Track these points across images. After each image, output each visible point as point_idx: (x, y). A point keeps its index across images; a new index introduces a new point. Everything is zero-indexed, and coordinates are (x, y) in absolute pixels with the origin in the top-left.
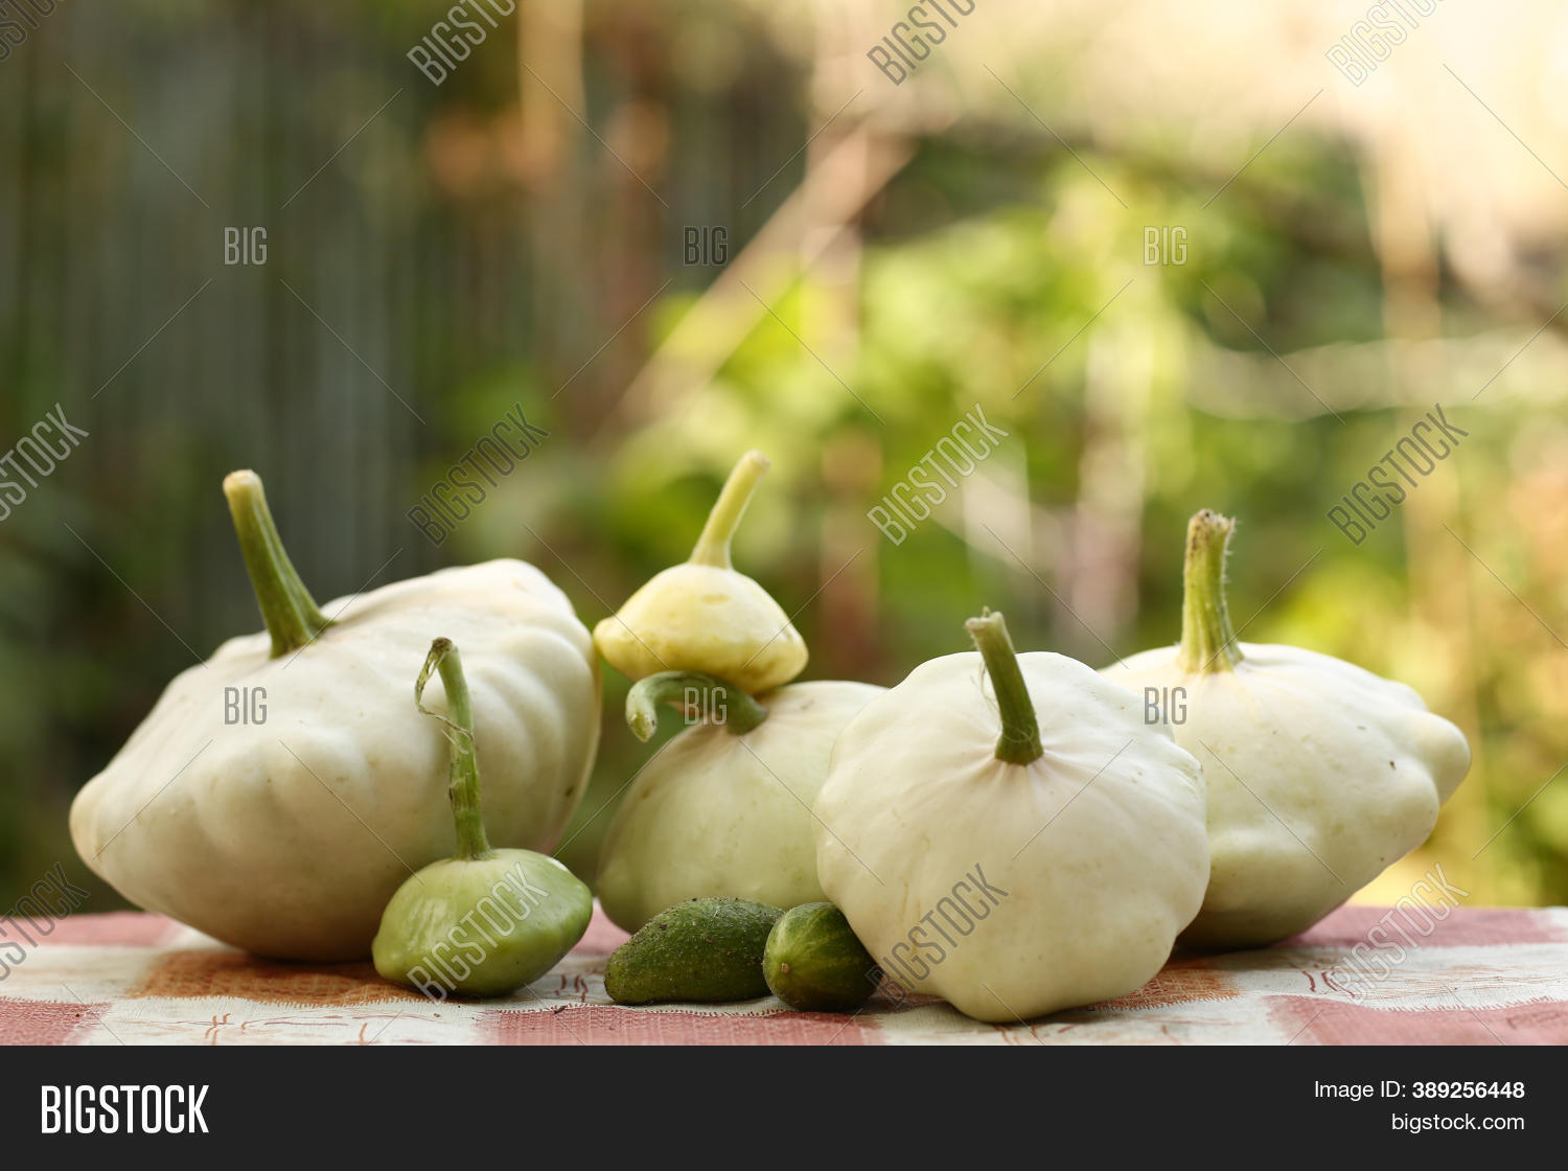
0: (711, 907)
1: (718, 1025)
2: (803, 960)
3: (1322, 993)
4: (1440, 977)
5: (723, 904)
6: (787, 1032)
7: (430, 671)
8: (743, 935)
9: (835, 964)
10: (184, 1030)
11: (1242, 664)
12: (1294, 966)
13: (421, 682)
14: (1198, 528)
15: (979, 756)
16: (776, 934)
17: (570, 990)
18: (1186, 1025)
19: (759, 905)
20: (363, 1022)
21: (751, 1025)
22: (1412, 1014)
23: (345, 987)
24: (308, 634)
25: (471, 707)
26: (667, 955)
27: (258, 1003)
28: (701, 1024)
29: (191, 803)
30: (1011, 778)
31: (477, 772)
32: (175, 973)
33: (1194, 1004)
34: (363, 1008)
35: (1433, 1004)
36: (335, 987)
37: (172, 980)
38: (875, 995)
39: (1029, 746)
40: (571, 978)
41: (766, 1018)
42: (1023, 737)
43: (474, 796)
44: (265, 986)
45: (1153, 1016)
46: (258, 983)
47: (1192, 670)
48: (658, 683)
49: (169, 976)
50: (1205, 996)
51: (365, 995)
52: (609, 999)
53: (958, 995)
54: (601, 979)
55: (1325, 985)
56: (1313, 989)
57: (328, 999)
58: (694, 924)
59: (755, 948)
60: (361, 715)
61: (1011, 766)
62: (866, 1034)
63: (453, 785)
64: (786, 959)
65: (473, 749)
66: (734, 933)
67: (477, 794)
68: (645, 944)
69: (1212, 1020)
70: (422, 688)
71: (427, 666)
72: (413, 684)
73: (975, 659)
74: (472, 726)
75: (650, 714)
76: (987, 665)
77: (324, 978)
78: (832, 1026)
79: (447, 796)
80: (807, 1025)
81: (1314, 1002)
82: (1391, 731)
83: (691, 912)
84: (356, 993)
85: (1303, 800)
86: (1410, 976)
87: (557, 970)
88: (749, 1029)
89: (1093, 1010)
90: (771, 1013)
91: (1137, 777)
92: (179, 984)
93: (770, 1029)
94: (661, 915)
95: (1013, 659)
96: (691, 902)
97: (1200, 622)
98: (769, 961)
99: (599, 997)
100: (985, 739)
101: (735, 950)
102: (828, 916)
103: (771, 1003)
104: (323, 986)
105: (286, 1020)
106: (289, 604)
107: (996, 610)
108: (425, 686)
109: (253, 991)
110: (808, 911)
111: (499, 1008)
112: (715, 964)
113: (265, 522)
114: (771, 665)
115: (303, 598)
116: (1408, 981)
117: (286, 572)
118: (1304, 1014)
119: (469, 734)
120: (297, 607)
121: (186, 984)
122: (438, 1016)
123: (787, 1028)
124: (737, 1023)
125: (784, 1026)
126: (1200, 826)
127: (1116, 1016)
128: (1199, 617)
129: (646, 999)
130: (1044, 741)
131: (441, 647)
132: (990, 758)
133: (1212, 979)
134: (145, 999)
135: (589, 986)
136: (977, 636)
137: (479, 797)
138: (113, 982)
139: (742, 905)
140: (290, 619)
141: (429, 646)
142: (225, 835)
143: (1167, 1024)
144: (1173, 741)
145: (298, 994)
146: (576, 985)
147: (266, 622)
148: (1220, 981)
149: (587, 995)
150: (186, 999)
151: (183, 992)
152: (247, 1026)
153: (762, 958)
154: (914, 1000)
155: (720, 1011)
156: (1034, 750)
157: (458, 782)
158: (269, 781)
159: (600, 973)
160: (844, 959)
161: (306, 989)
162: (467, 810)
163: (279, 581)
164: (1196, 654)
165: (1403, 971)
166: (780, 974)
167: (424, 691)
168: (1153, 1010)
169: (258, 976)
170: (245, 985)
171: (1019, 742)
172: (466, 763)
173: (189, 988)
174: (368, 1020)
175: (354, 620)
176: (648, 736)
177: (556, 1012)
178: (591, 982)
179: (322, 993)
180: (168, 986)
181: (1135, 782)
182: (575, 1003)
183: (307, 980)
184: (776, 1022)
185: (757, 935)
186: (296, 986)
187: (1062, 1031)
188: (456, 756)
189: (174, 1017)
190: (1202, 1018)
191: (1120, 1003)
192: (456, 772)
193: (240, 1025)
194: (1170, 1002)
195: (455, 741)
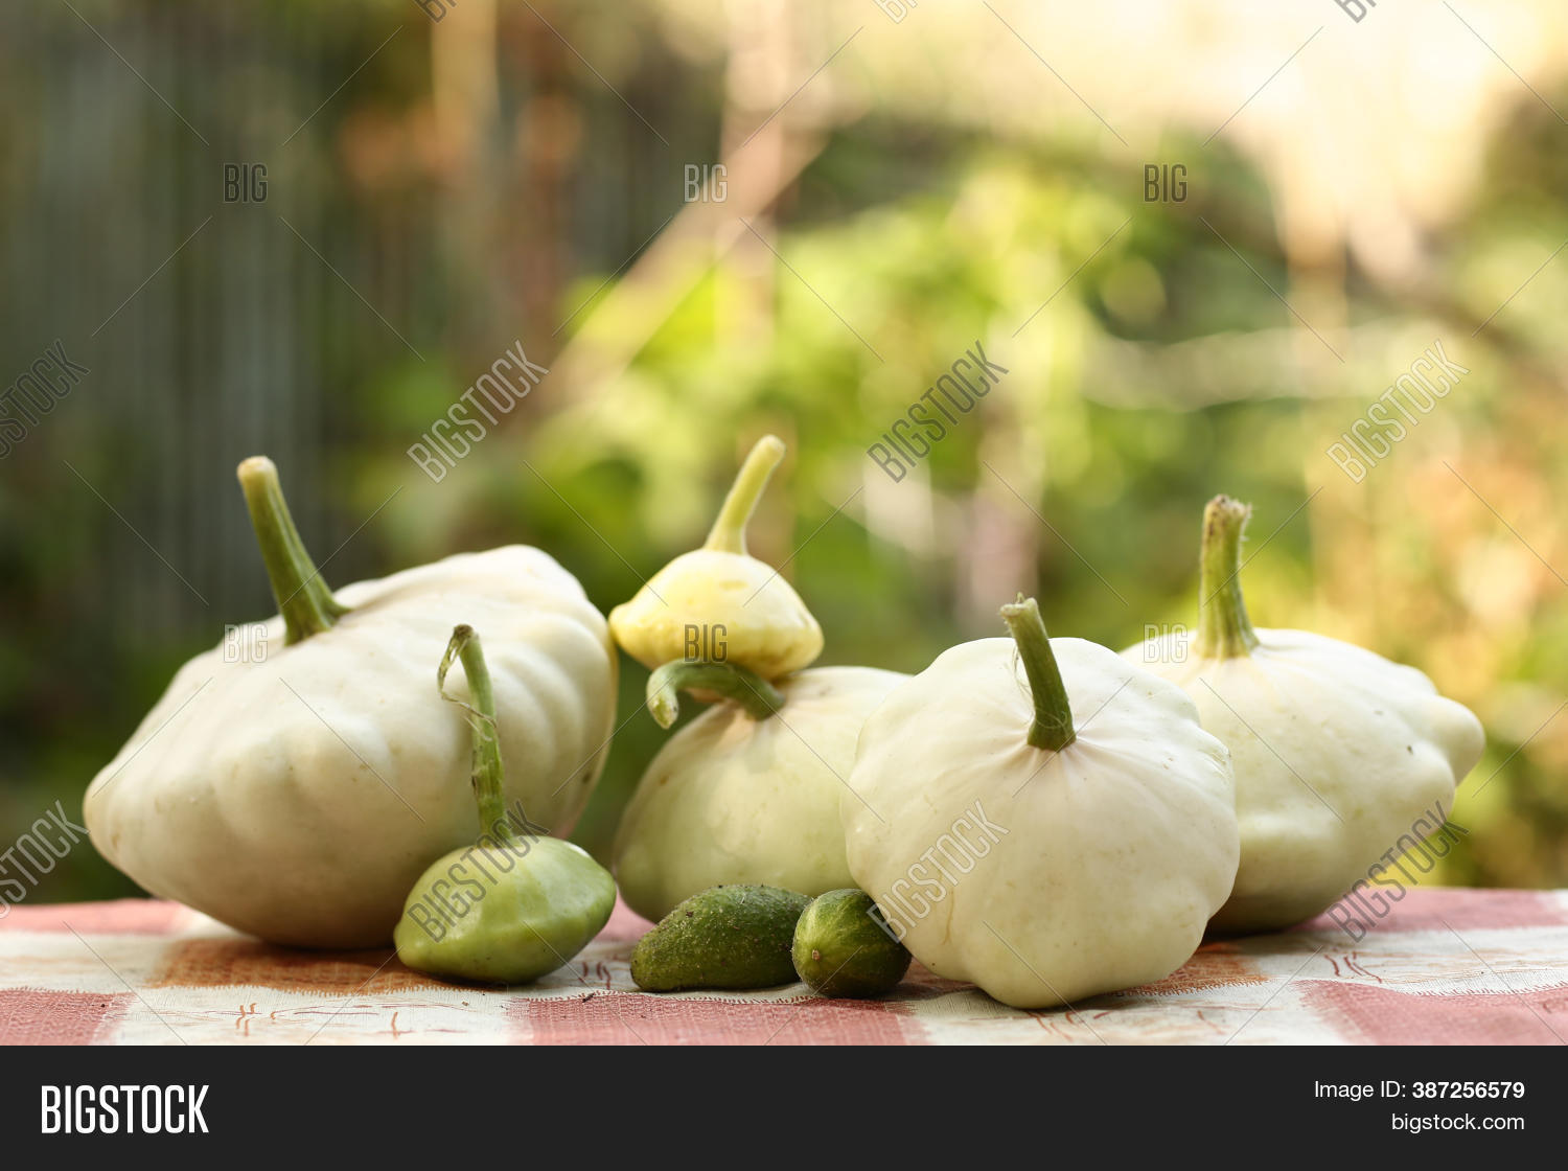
0: (738, 894)
1: (751, 1013)
2: (833, 947)
3: (1347, 977)
4: (1462, 961)
5: (749, 891)
6: (822, 1020)
7: (452, 657)
8: (771, 921)
9: (866, 951)
10: (212, 1020)
11: (1259, 650)
12: (1312, 950)
13: (443, 669)
14: (1214, 514)
15: (1011, 742)
16: (805, 921)
17: (592, 976)
18: (1221, 1011)
19: (784, 892)
20: (393, 1011)
21: (785, 1012)
22: (1442, 998)
23: (365, 975)
24: (323, 620)
25: (493, 694)
26: (695, 942)
27: (282, 993)
28: (733, 1011)
29: (211, 791)
30: (1043, 765)
31: (500, 760)
32: (193, 961)
33: (1224, 989)
34: (391, 996)
35: (1463, 988)
36: (356, 975)
37: (192, 968)
38: (903, 982)
39: (1062, 732)
40: (592, 965)
41: (797, 1005)
42: (1056, 723)
43: (497, 783)
44: (285, 974)
45: (1186, 1002)
46: (278, 971)
47: (1209, 655)
48: (678, 670)
49: (189, 965)
50: (1234, 981)
51: (389, 984)
52: (634, 986)
53: (991, 981)
54: (627, 966)
55: (1349, 969)
56: (1337, 973)
57: (352, 988)
58: (721, 911)
59: (782, 935)
60: (382, 702)
61: (1044, 752)
62: (902, 1021)
63: (477, 772)
64: (817, 947)
65: (496, 737)
66: (761, 920)
67: (500, 781)
68: (672, 931)
69: (1246, 1005)
70: (444, 675)
71: (449, 653)
72: (436, 671)
73: (1009, 645)
74: (495, 714)
75: (671, 702)
76: (1021, 651)
77: (345, 966)
78: (867, 1013)
79: (470, 783)
80: (840, 1012)
81: (1347, 988)
82: (1406, 716)
83: (718, 899)
84: (380, 981)
85: (1323, 786)
86: (1432, 960)
87: (579, 958)
88: (782, 1016)
89: (1123, 995)
90: (800, 1000)
91: (1168, 763)
92: (199, 973)
93: (804, 1016)
94: (687, 902)
95: (1047, 644)
96: (717, 889)
97: (1217, 608)
98: (798, 947)
99: (624, 984)
100: (1018, 725)
101: (761, 937)
102: (857, 903)
103: (799, 990)
104: (345, 975)
105: (316, 1010)
106: (303, 591)
107: (1031, 597)
108: (447, 673)
109: (274, 979)
110: (837, 898)
111: (525, 995)
112: (743, 951)
113: (280, 509)
114: (789, 652)
115: (317, 585)
116: (1430, 965)
117: (301, 559)
118: (1338, 999)
119: (492, 721)
120: (311, 593)
121: (206, 973)
122: (467, 1004)
123: (821, 1016)
124: (770, 1011)
125: (818, 1013)
126: (1230, 811)
127: (1149, 1002)
128: (1216, 602)
129: (671, 987)
130: (1076, 727)
131: (462, 634)
132: (1023, 744)
133: (1235, 964)
134: (168, 989)
135: (612, 974)
136: (1012, 622)
137: (503, 784)
138: (133, 971)
139: (767, 892)
140: (305, 605)
141: (451, 633)
142: (247, 823)
143: (1202, 1010)
144: (1200, 726)
145: (319, 983)
146: (599, 973)
147: (280, 607)
148: (1244, 965)
149: (611, 982)
150: (210, 989)
151: (204, 981)
152: (276, 1015)
153: (791, 946)
154: (941, 986)
155: (748, 998)
156: (1067, 736)
157: (481, 769)
158: (291, 769)
159: (626, 960)
160: (875, 946)
161: (327, 978)
162: (490, 797)
163: (293, 567)
164: (1213, 639)
165: (1423, 955)
166: (810, 962)
167: (446, 679)
168: (1183, 996)
169: (278, 965)
170: (266, 973)
171: (1053, 728)
172: (489, 750)
173: (210, 977)
174: (398, 1009)
175: (369, 606)
176: (670, 722)
177: (585, 1000)
178: (615, 969)
179: (344, 981)
180: (189, 975)
181: (1166, 768)
182: (602, 991)
183: (327, 968)
184: (809, 1010)
185: (783, 922)
186: (317, 975)
187: (1097, 1017)
188: (479, 743)
189: (202, 1006)
190: (1235, 1004)
191: (1149, 988)
192: (479, 759)
193: (268, 1015)
194: (1199, 987)
195: (477, 727)
